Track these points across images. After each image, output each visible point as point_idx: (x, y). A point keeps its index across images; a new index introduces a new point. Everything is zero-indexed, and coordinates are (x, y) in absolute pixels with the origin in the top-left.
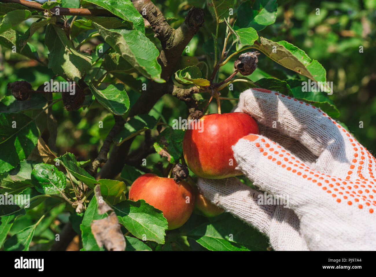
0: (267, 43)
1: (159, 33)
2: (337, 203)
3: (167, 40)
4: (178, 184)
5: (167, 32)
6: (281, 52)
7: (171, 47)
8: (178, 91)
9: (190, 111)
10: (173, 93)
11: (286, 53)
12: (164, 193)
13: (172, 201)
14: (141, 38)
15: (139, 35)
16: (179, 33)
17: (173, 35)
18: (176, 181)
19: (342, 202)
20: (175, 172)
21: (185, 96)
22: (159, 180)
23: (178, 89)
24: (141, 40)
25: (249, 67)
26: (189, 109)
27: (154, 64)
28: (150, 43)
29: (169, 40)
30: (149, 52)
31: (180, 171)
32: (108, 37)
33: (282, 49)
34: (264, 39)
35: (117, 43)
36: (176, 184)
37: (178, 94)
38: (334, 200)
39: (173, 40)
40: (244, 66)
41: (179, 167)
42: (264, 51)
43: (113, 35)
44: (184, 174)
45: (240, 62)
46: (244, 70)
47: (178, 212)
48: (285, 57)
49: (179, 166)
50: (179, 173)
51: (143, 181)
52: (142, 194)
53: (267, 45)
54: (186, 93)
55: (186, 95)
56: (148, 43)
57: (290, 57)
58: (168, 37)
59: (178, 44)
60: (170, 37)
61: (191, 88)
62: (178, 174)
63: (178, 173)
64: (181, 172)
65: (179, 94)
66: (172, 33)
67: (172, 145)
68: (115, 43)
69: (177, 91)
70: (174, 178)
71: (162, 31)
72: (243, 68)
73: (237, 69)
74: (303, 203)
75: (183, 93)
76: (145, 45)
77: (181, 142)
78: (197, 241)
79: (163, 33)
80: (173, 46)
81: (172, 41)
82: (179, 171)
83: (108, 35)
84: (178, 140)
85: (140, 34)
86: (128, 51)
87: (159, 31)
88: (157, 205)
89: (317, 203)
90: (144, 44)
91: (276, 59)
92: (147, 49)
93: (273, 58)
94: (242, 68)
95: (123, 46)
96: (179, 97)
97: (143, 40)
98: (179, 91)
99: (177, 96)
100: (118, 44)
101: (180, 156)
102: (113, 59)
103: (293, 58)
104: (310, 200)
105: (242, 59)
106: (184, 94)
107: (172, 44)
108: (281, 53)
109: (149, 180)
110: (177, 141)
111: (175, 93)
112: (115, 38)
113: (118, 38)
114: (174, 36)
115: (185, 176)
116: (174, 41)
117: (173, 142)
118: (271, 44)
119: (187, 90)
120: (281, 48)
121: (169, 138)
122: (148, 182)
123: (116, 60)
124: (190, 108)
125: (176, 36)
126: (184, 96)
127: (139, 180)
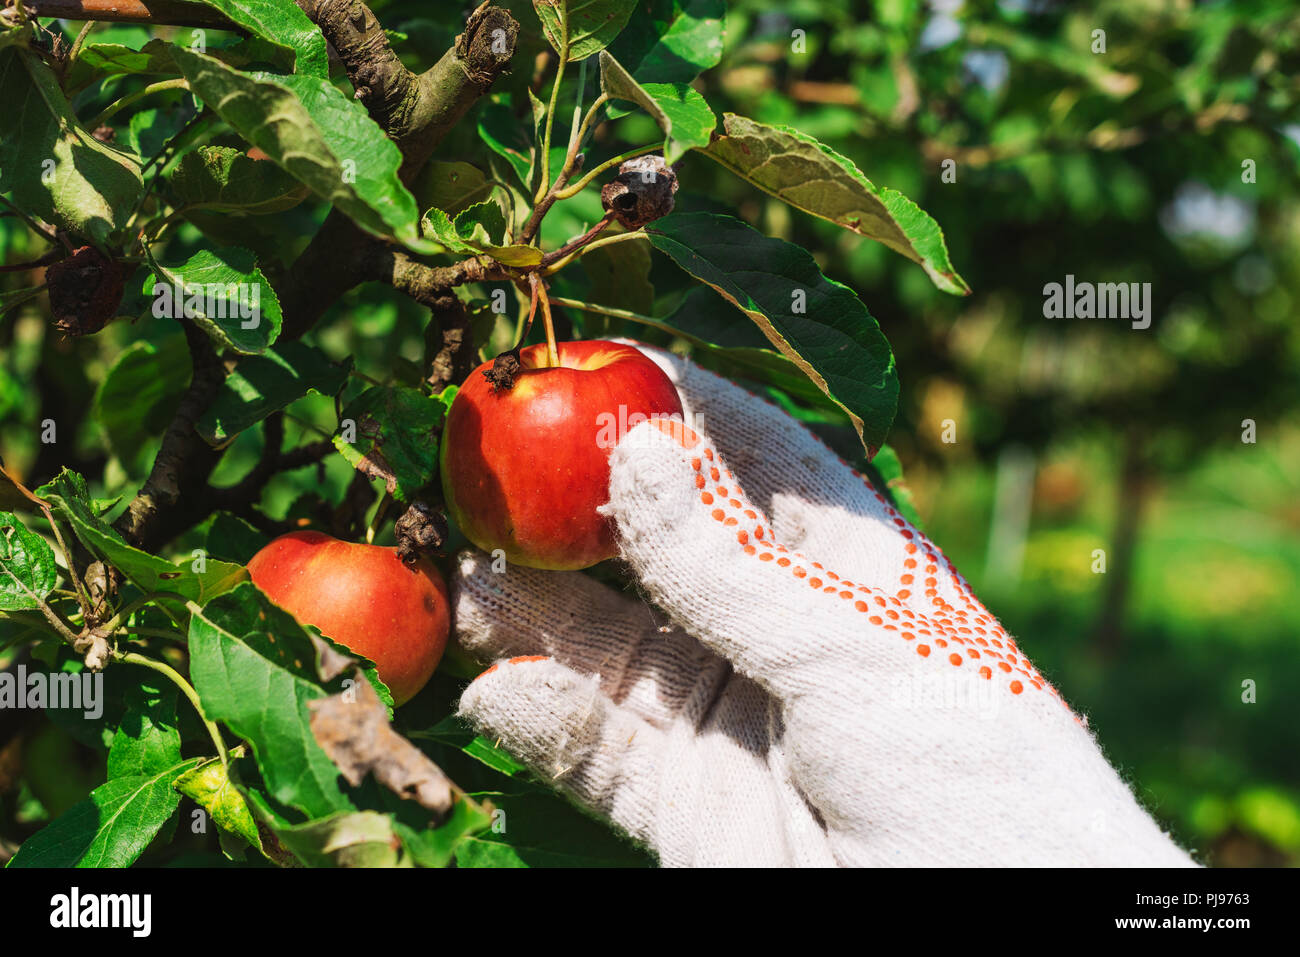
0: (750, 135)
1: (371, 87)
2: (918, 657)
3: (394, 109)
4: (412, 567)
5: (396, 82)
6: (800, 164)
7: (406, 130)
8: (413, 272)
9: (447, 339)
10: (395, 281)
11: (822, 168)
12: (369, 594)
13: (393, 620)
14: (330, 104)
15: (324, 93)
16: (434, 86)
17: (413, 93)
18: (406, 559)
19: (931, 655)
20: (407, 529)
21: (437, 290)
22: (349, 552)
23: (413, 268)
24: (329, 109)
25: (651, 205)
26: (446, 333)
27: (387, 191)
28: (361, 121)
29: (401, 108)
30: (362, 150)
31: (424, 526)
32: (240, 97)
33: (806, 153)
34: (742, 121)
35: (271, 119)
36: (404, 567)
37: (413, 282)
38: (908, 648)
39: (413, 109)
40: (639, 204)
41: (419, 514)
42: (723, 158)
43: (259, 93)
44: (436, 535)
45: (625, 190)
46: (637, 213)
47: (409, 656)
48: (817, 178)
49: (419, 510)
50: (421, 533)
51: (295, 554)
52: (293, 594)
53: (749, 139)
54: (439, 278)
55: (441, 286)
56: (357, 120)
57: (834, 181)
58: (398, 98)
59: (427, 121)
60: (402, 100)
61: (456, 267)
62: (418, 536)
63: (418, 532)
64: (426, 531)
65: (417, 283)
66: (409, 86)
67: (398, 443)
68: (264, 116)
69: (410, 273)
70: (401, 549)
71: (381, 81)
72: (636, 208)
73: (609, 211)
74: (809, 658)
75: (429, 281)
76: (347, 126)
77: (428, 434)
78: (464, 750)
79: (382, 85)
80: (413, 128)
81: (410, 114)
82: (422, 528)
83: (240, 93)
84: (416, 427)
85: (327, 90)
86: (313, 148)
87: (373, 81)
88: (345, 631)
89: (856, 658)
90: (342, 123)
91: (769, 185)
92: (353, 140)
93: (758, 182)
94: (631, 210)
95: (296, 127)
96: (414, 292)
97: (336, 110)
98: (417, 274)
99: (410, 291)
100: (275, 124)
101: (424, 477)
102: (212, 165)
103: (845, 184)
104: (834, 648)
105: (631, 179)
106: (434, 284)
107: (407, 123)
108: (803, 167)
109: (316, 551)
110: (415, 430)
111: (404, 281)
112: (268, 102)
113: (277, 103)
114: (414, 98)
115: (438, 543)
116: (416, 114)
117: (401, 432)
118: (766, 136)
119: (444, 269)
120: (805, 150)
121: (388, 419)
122: (312, 556)
123: (221, 169)
124: (449, 328)
125: (423, 98)
126: (434, 290)
127: (279, 550)
